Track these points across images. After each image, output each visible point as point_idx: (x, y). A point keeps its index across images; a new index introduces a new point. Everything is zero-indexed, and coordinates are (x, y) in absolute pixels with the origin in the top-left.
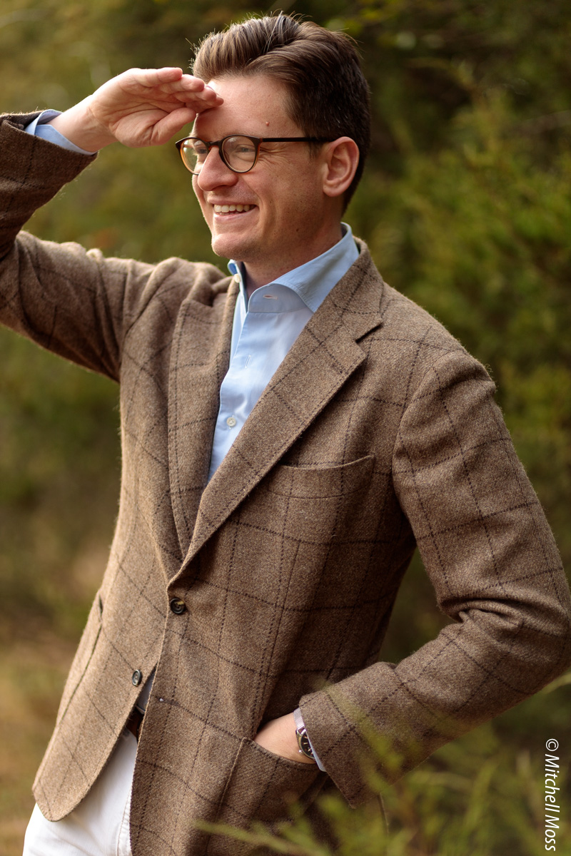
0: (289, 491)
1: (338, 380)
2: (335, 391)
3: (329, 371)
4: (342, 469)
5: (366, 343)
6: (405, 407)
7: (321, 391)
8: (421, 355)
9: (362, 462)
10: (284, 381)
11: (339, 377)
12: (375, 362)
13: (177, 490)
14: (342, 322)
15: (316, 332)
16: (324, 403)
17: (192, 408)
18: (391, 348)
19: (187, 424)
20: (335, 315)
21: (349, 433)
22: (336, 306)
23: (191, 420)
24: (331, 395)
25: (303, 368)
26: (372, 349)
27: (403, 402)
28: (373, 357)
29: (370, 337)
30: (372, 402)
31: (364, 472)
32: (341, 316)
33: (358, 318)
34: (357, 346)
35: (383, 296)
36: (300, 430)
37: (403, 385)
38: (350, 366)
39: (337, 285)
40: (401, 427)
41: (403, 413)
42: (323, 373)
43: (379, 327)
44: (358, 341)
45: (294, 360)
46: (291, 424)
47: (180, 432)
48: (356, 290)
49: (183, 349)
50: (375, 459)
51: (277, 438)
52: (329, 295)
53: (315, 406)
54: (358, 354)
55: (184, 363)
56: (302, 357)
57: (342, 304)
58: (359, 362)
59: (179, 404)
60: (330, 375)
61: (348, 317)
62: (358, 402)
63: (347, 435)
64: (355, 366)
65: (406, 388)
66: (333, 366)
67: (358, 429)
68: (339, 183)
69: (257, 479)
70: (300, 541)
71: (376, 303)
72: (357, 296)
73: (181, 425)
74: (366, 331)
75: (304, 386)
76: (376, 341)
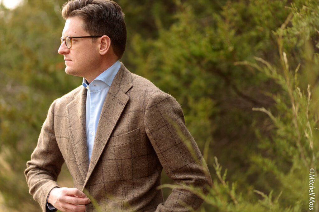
0: (113, 145)
1: (122, 108)
2: (122, 111)
3: (119, 105)
4: (129, 134)
5: (128, 93)
6: (145, 112)
7: (118, 112)
8: (146, 94)
9: (136, 131)
10: (106, 112)
11: (122, 106)
12: (132, 99)
13: (80, 164)
14: (120, 88)
15: (112, 93)
16: (119, 116)
17: (78, 137)
18: (136, 94)
19: (78, 142)
20: (117, 86)
21: (129, 124)
22: (117, 83)
23: (78, 140)
24: (121, 113)
25: (111, 106)
26: (131, 95)
27: (143, 110)
28: (131, 98)
29: (129, 91)
30: (134, 112)
31: (137, 134)
32: (119, 86)
33: (125, 86)
34: (126, 95)
35: (131, 77)
36: (114, 127)
37: (142, 104)
38: (125, 102)
39: (116, 76)
40: (145, 118)
41: (144, 113)
42: (117, 106)
43: (132, 88)
44: (126, 93)
45: (107, 104)
46: (111, 125)
47: (76, 145)
48: (122, 76)
49: (71, 120)
50: (139, 129)
51: (108, 131)
52: (114, 80)
53: (117, 118)
54: (127, 98)
55: (72, 124)
56: (109, 103)
57: (119, 82)
58: (127, 100)
59: (74, 137)
60: (119, 106)
61: (121, 86)
62: (130, 113)
63: (128, 125)
64: (126, 102)
65: (143, 105)
66: (120, 103)
67: (131, 122)
68: (104, 51)
69: (104, 146)
70: (122, 159)
71: (130, 80)
72: (123, 79)
73: (76, 143)
74: (128, 89)
75: (112, 112)
76: (131, 93)
